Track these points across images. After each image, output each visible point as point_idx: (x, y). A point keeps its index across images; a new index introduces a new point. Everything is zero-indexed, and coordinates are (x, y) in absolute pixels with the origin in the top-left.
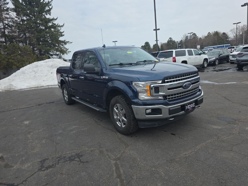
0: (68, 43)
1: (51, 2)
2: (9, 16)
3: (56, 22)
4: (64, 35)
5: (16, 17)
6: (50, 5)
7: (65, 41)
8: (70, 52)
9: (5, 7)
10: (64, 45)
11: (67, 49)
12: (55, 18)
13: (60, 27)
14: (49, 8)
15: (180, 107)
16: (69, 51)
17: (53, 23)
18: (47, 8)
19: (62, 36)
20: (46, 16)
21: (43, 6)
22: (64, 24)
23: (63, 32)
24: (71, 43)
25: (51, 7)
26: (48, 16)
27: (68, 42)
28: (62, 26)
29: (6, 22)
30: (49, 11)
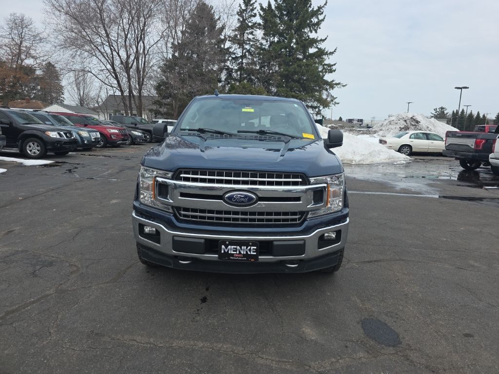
0: (339, 86)
1: (323, 8)
2: (253, 36)
3: (322, 46)
4: (335, 71)
5: (263, 38)
6: (321, 14)
7: (334, 82)
8: (338, 104)
9: (250, 22)
10: (328, 90)
11: (335, 97)
12: (323, 38)
13: (328, 55)
14: (318, 19)
15: (203, 241)
16: (335, 103)
17: (318, 48)
18: (315, 20)
19: (331, 71)
20: (309, 34)
21: (305, 17)
22: (336, 50)
23: (335, 64)
24: (343, 86)
25: (321, 17)
26: (313, 35)
27: (339, 84)
28: (331, 53)
29: (247, 47)
30: (316, 26)
